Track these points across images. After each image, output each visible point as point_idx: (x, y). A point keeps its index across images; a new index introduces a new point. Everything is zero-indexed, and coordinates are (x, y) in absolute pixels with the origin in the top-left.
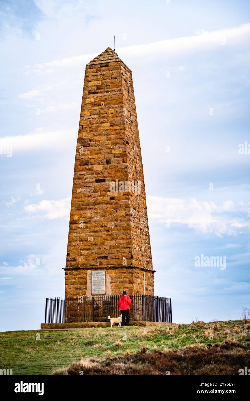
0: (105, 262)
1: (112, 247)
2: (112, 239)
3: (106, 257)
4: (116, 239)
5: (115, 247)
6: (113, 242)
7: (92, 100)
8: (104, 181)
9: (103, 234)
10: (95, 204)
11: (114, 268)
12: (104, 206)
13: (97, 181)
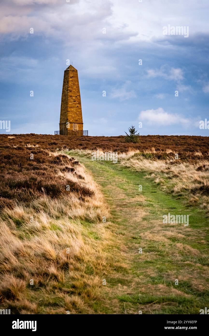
0: (77, 122)
1: (78, 118)
2: (78, 116)
3: (77, 121)
4: (79, 116)
5: (79, 118)
6: (78, 117)
7: (71, 80)
8: (75, 101)
9: (76, 115)
10: (74, 107)
11: (79, 123)
12: (76, 108)
13: (74, 101)
